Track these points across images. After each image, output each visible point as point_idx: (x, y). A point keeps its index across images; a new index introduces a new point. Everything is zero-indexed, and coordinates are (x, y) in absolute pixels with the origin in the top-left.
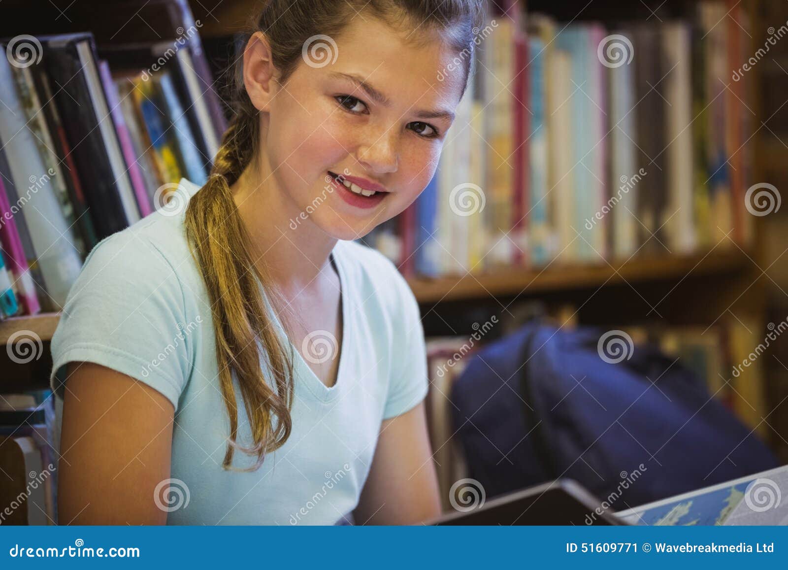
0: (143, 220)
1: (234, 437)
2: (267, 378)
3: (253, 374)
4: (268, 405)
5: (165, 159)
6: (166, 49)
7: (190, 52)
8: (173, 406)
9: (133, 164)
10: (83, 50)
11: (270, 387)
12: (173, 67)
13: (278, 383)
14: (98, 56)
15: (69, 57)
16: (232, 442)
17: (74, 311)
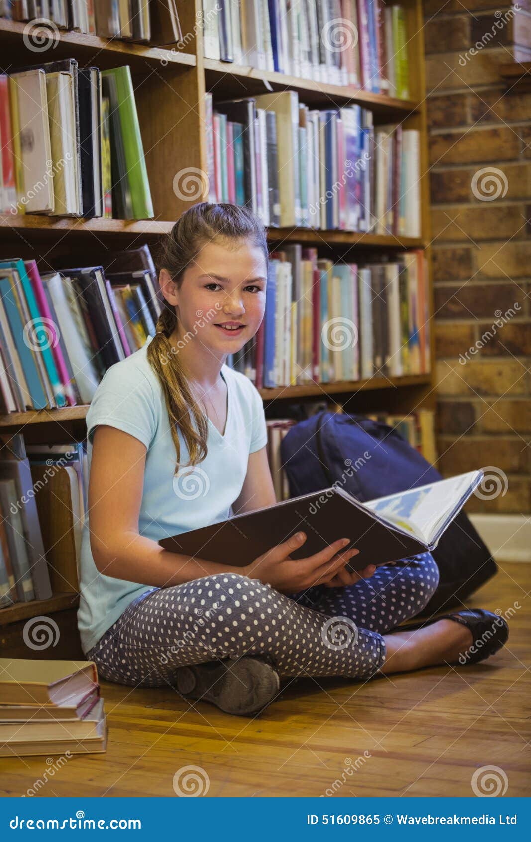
0: (127, 358)
1: (178, 461)
2: (194, 428)
3: (187, 427)
4: (195, 441)
5: (138, 329)
6: (137, 274)
7: (151, 275)
8: (146, 448)
9: (122, 329)
10: (98, 275)
11: (197, 433)
12: (141, 282)
13: (199, 430)
14: (106, 277)
15: (91, 278)
16: (178, 464)
17: (98, 401)
